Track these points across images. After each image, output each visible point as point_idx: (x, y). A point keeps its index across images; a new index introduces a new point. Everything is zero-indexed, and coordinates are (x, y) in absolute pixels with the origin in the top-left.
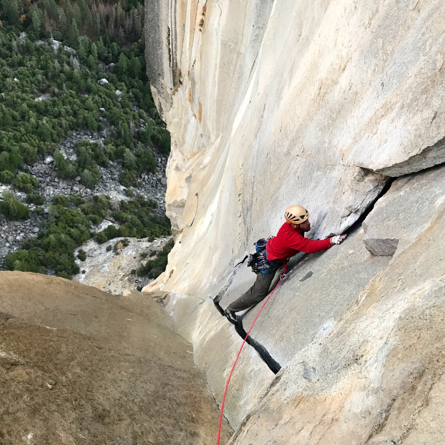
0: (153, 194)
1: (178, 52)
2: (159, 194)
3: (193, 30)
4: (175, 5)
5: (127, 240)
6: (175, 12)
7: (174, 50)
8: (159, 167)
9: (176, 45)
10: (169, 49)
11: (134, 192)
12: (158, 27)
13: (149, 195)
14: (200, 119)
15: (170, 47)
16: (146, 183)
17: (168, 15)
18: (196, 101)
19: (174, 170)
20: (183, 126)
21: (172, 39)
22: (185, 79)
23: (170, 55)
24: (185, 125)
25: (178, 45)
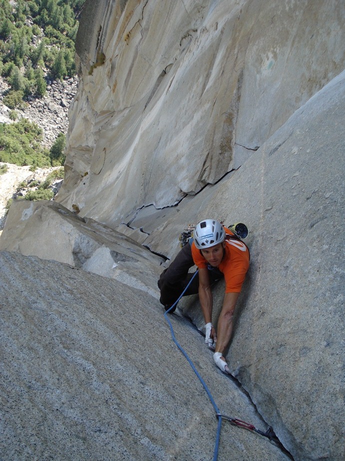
0: (39, 119)
1: (105, 44)
2: (45, 120)
3: (119, 37)
4: (110, 17)
5: (6, 165)
6: (108, 21)
7: (102, 41)
8: (48, 91)
9: (104, 39)
10: (98, 39)
11: (18, 115)
12: (93, 22)
13: (34, 120)
14: (114, 91)
15: (100, 38)
16: (32, 106)
17: (102, 19)
18: (114, 79)
19: (82, 118)
20: (98, 90)
21: (102, 34)
22: (107, 62)
23: (98, 42)
24: (99, 90)
25: (106, 39)
